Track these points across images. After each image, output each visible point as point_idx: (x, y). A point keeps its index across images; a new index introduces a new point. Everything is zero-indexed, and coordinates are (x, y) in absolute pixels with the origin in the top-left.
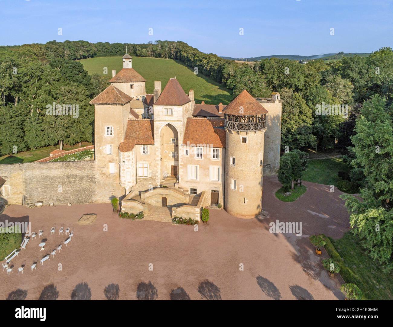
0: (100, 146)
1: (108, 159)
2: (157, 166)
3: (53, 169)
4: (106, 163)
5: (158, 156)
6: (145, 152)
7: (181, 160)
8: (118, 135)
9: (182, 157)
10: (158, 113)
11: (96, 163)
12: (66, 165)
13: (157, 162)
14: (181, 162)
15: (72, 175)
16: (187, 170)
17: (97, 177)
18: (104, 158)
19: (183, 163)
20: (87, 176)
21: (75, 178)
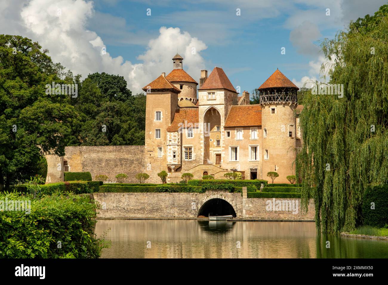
0: (150, 131)
1: (156, 143)
2: (201, 150)
3: (107, 152)
4: (154, 147)
5: (202, 140)
6: (190, 136)
7: (224, 142)
8: (166, 119)
9: (224, 139)
10: (203, 97)
11: (145, 147)
12: (119, 148)
13: (201, 145)
14: (224, 144)
15: (124, 159)
16: (228, 152)
17: (146, 161)
18: (154, 142)
19: (224, 145)
20: (137, 160)
21: (126, 162)
